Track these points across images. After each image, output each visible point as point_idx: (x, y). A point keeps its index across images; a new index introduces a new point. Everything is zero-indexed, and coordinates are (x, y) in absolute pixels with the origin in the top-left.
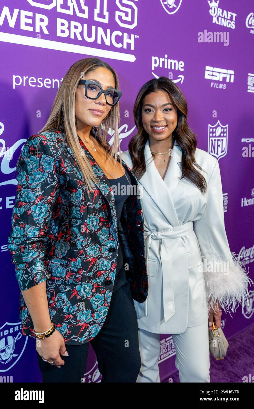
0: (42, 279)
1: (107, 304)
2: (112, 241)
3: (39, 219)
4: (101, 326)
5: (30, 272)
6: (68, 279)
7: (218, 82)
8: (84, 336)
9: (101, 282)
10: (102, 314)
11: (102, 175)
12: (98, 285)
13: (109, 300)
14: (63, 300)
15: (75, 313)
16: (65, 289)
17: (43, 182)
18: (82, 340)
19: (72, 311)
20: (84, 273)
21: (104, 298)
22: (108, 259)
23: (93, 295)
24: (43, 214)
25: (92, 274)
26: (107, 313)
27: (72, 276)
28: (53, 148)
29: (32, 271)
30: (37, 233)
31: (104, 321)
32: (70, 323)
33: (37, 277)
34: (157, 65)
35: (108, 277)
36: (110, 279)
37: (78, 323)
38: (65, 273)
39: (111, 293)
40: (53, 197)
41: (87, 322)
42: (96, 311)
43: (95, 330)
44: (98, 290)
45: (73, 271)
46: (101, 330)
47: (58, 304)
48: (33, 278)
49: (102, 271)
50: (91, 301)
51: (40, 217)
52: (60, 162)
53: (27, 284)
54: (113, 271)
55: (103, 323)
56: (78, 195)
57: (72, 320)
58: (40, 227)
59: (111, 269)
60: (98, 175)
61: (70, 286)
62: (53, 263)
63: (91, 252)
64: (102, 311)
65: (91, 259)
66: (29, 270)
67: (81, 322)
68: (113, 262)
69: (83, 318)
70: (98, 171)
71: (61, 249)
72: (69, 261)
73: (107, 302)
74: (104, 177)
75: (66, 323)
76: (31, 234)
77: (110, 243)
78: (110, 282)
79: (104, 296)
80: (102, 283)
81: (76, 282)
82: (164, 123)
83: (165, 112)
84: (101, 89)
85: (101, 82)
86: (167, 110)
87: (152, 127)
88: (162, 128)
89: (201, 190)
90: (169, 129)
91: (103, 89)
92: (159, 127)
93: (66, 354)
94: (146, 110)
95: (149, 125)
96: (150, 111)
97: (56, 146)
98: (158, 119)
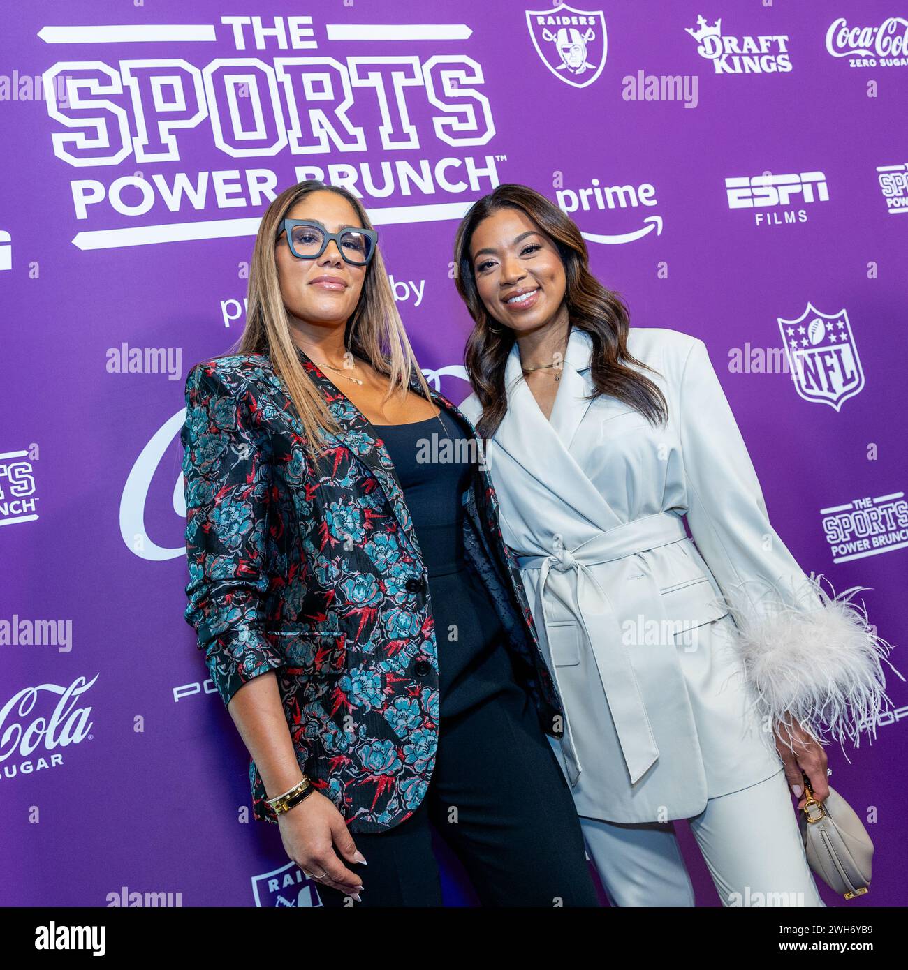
0: (256, 667)
1: (432, 723)
2: (409, 564)
3: (231, 538)
4: (427, 780)
5: (229, 655)
6: (319, 666)
7: (779, 209)
8: (388, 809)
9: (402, 667)
10: (424, 748)
11: (354, 416)
12: (396, 675)
13: (435, 711)
14: (319, 719)
15: (352, 749)
16: (317, 690)
17: (223, 456)
18: (385, 818)
19: (343, 746)
20: (348, 645)
21: (420, 708)
22: (408, 611)
23: (389, 702)
24: (236, 524)
25: (368, 648)
26: (436, 746)
27: (326, 657)
28: (229, 379)
29: (231, 652)
30: (232, 568)
31: (432, 767)
32: (346, 777)
33: (245, 665)
35: (418, 655)
36: (424, 658)
37: (367, 776)
38: (311, 655)
39: (436, 695)
40: (253, 485)
41: (388, 773)
42: (405, 743)
43: (413, 793)
44: (400, 689)
45: (326, 646)
46: (428, 793)
47: (309, 730)
48: (237, 667)
49: (399, 641)
50: (386, 718)
51: (233, 532)
52: (248, 403)
53: (228, 686)
54: (429, 638)
55: (429, 772)
56: (296, 464)
57: (348, 769)
58: (237, 553)
59: (421, 634)
60: (344, 418)
61: (324, 683)
62: (285, 636)
63: (358, 593)
64: (423, 742)
65: (359, 611)
66: (226, 652)
67: (372, 773)
68: (423, 615)
69: (376, 761)
70: (345, 411)
71: (293, 602)
72: (313, 623)
73: (430, 718)
74: (360, 420)
75: (335, 776)
76: (219, 572)
77: (405, 571)
78: (427, 666)
79: (420, 704)
80: (404, 669)
81: (335, 669)
82: (530, 282)
83: (525, 256)
84: (323, 232)
85: (321, 220)
86: (531, 251)
87: (505, 301)
88: (529, 295)
89: (649, 416)
90: (548, 296)
91: (330, 231)
92: (520, 295)
93: (358, 857)
94: (482, 268)
95: (498, 299)
96: (490, 264)
97: (238, 374)
98: (512, 275)
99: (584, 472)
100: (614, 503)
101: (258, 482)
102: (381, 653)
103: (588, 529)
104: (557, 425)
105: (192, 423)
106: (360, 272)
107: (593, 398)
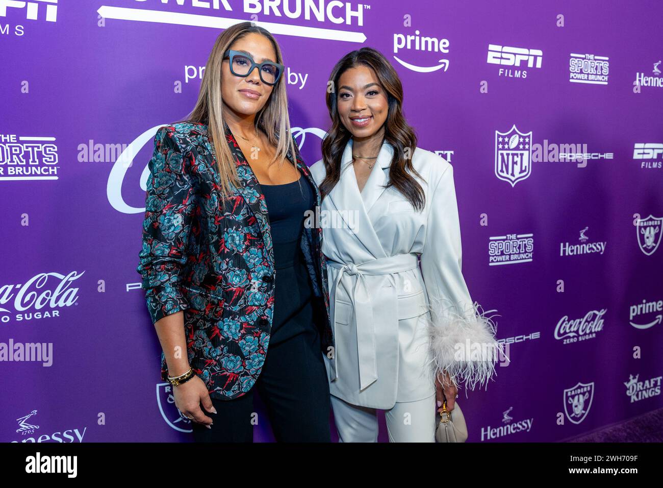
0: (173, 309)
1: (263, 351)
2: (267, 266)
3: (168, 234)
4: (255, 379)
5: (158, 299)
6: (207, 312)
7: (513, 68)
8: (232, 389)
9: (253, 320)
10: (257, 362)
11: (251, 178)
12: (249, 324)
13: (266, 345)
14: (203, 339)
15: (218, 357)
16: (205, 325)
17: (171, 186)
18: (230, 394)
19: (214, 355)
20: (225, 306)
21: (259, 342)
22: (261, 291)
23: (243, 337)
24: (173, 227)
25: (236, 309)
26: (263, 362)
27: (212, 309)
28: (181, 142)
29: (160, 298)
30: (167, 251)
31: (259, 372)
32: (212, 370)
33: (166, 307)
34: (402, 46)
35: (263, 316)
36: (265, 318)
37: (224, 372)
38: (204, 306)
39: (268, 337)
40: (185, 205)
41: (236, 372)
42: (247, 359)
43: (247, 384)
44: (249, 332)
45: (213, 303)
46: (254, 385)
47: (197, 344)
48: (162, 307)
49: (253, 307)
50: (239, 345)
51: (171, 231)
52: (190, 159)
53: (155, 315)
54: (270, 308)
55: (257, 375)
56: (212, 202)
57: (215, 366)
58: (171, 243)
59: (266, 305)
60: (245, 178)
61: (209, 322)
62: (192, 292)
63: (235, 280)
64: (257, 360)
65: (234, 289)
66: (157, 297)
67: (227, 371)
68: (269, 295)
69: (230, 366)
70: (246, 173)
71: (199, 274)
72: (208, 290)
73: (263, 348)
74: (254, 181)
75: (207, 369)
76: (159, 252)
77: (263, 270)
78: (266, 322)
79: (259, 341)
80: (254, 321)
81: (216, 317)
82: (367, 113)
83: (369, 96)
84: (252, 62)
85: (252, 53)
86: (372, 94)
87: (352, 119)
88: (365, 120)
89: (415, 205)
90: (375, 122)
91: (256, 62)
92: (361, 119)
93: (213, 410)
94: (342, 96)
95: (348, 117)
96: (348, 95)
97: (187, 139)
98: (359, 107)
99: (374, 227)
100: (385, 246)
101: (189, 205)
102: (242, 312)
103: (367, 256)
104: (365, 198)
105: (156, 161)
106: (270, 88)
107: (387, 187)
